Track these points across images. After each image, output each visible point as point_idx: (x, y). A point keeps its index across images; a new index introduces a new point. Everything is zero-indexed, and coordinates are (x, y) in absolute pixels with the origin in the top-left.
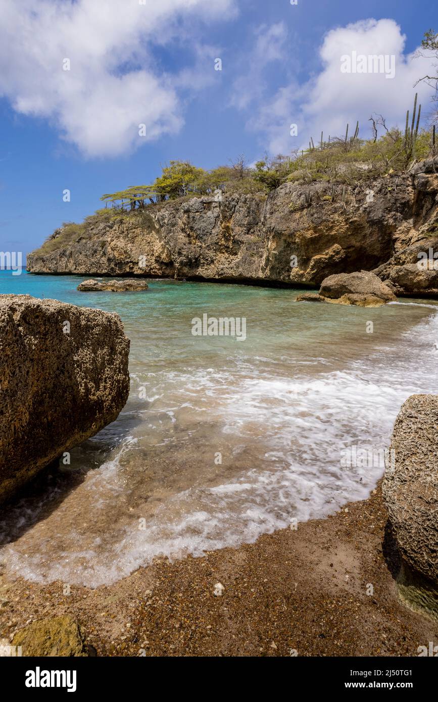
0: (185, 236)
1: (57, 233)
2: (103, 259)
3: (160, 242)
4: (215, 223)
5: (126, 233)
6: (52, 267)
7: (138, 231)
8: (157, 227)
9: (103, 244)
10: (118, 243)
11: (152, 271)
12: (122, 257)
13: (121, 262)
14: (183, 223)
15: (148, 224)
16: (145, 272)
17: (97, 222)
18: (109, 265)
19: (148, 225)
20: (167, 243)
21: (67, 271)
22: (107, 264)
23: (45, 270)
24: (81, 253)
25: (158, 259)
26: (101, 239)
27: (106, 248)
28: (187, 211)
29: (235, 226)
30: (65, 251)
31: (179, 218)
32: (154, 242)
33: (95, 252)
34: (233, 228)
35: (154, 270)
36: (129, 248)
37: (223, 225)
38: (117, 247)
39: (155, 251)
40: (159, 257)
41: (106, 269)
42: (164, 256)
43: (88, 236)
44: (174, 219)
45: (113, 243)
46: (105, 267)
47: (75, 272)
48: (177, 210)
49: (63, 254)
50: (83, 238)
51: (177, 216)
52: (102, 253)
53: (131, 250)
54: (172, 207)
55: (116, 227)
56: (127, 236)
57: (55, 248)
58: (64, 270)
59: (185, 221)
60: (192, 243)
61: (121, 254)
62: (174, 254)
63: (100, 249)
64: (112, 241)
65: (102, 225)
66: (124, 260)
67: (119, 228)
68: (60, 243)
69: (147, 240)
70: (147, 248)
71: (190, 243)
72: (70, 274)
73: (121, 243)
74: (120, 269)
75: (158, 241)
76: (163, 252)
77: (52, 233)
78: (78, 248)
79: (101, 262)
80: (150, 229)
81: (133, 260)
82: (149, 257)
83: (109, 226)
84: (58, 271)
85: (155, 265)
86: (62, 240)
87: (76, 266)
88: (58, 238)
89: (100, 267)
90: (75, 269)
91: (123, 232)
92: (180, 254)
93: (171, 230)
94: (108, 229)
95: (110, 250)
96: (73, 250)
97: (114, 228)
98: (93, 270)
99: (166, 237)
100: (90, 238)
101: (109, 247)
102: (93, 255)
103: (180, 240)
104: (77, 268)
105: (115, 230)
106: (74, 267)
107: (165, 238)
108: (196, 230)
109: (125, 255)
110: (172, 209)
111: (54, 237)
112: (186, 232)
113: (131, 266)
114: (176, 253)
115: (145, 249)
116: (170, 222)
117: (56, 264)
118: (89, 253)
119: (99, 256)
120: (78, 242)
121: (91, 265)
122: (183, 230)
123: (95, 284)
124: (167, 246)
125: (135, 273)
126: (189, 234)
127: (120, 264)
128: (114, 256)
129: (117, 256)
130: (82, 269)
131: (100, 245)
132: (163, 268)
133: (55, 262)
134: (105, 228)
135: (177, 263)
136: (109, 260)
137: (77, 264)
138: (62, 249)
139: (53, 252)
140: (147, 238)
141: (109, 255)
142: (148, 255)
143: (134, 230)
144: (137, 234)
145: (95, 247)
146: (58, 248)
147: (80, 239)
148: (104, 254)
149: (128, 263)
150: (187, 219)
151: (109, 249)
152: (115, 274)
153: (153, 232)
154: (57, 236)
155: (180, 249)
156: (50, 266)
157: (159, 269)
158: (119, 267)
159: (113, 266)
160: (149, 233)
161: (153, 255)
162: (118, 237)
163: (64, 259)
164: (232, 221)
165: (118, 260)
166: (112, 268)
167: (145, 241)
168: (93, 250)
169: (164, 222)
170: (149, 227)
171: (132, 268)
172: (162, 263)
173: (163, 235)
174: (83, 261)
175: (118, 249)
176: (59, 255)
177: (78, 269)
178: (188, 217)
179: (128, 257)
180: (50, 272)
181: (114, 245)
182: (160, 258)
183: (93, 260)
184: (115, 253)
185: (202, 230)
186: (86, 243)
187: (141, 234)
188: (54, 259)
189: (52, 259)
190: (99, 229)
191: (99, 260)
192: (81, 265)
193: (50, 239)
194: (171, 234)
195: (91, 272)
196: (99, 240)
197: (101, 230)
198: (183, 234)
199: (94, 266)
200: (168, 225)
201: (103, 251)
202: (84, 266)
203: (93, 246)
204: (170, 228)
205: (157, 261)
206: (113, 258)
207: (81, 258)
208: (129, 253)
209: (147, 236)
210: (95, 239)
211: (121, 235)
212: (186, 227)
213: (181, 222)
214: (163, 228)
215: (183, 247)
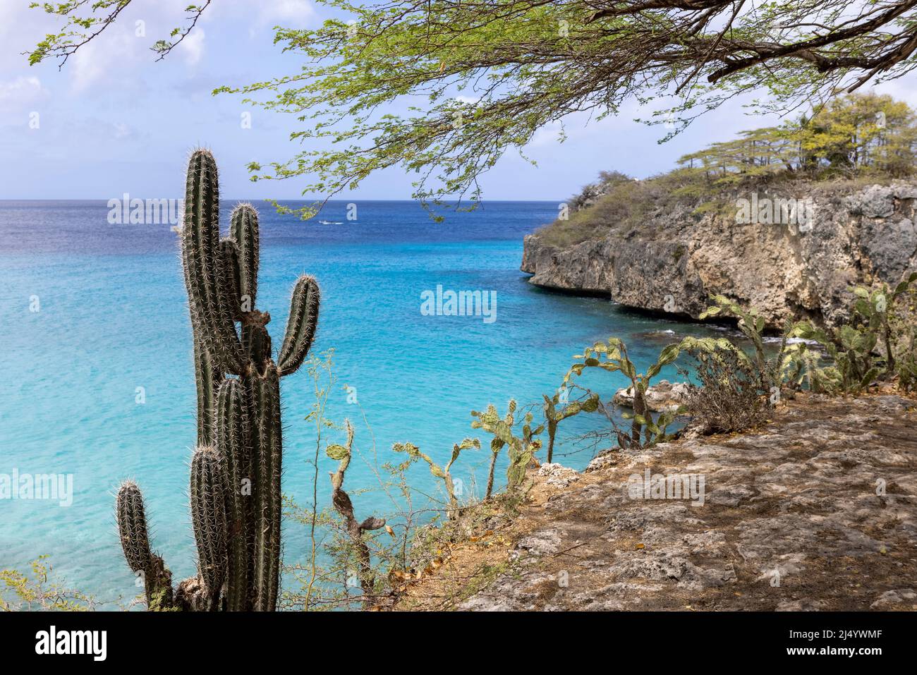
0: (850, 263)
1: (588, 194)
2: (676, 282)
3: (798, 264)
5: (727, 233)
6: (573, 276)
8: (793, 233)
9: (679, 252)
10: (710, 255)
11: (776, 321)
12: (717, 284)
14: (847, 233)
17: (669, 200)
18: (688, 297)
20: (812, 272)
21: (602, 287)
22: (684, 295)
23: (559, 282)
24: (632, 265)
25: (793, 298)
26: (674, 240)
27: (685, 262)
28: (857, 214)
30: (601, 247)
31: (841, 223)
32: (785, 259)
33: (661, 266)
35: (782, 320)
36: (731, 267)
38: (707, 262)
39: (786, 281)
40: (794, 293)
41: (681, 304)
42: (804, 294)
43: (647, 231)
44: (829, 223)
45: (698, 253)
46: (680, 300)
47: (620, 300)
48: (837, 204)
49: (597, 253)
50: (639, 234)
51: (837, 217)
52: (674, 270)
53: (736, 272)
54: (828, 196)
55: (707, 219)
56: (728, 239)
57: (582, 237)
58: (595, 287)
59: (850, 232)
60: (865, 281)
61: (713, 278)
62: (823, 298)
63: (671, 261)
64: (697, 247)
65: (679, 211)
66: (719, 292)
67: (713, 221)
68: (594, 226)
69: (770, 253)
70: (771, 271)
71: (860, 281)
73: (715, 254)
75: (793, 260)
76: (802, 286)
78: (627, 252)
79: (672, 289)
81: (738, 293)
82: (773, 290)
83: (693, 216)
84: (584, 287)
85: (785, 309)
86: (594, 221)
87: (621, 290)
88: (591, 211)
89: (668, 298)
90: (619, 295)
91: (722, 231)
92: (836, 301)
93: (820, 246)
94: (690, 220)
95: (692, 267)
96: (617, 254)
97: (703, 222)
98: (655, 304)
99: (810, 258)
100: (653, 235)
101: (690, 261)
102: (656, 271)
103: (837, 271)
104: (623, 293)
105: (706, 225)
106: (617, 290)
107: (808, 261)
108: (874, 255)
109: (722, 281)
110: (826, 200)
111: (581, 203)
112: (853, 256)
114: (828, 298)
115: (766, 271)
116: (819, 229)
117: (581, 272)
118: (648, 268)
119: (668, 277)
120: (628, 239)
121: (652, 293)
122: (847, 249)
124: (812, 278)
126: (859, 261)
128: (700, 280)
129: (705, 281)
130: (631, 298)
131: (672, 253)
133: (580, 268)
134: (684, 217)
135: (831, 320)
136: (689, 287)
138: (595, 242)
139: (577, 246)
140: (770, 248)
141: (689, 276)
142: (772, 285)
145: (661, 257)
146: (587, 238)
147: (633, 235)
148: (680, 273)
150: (856, 229)
151: (690, 265)
153: (784, 240)
154: (588, 201)
155: (837, 292)
156: (569, 274)
159: (696, 300)
160: (776, 238)
161: (783, 286)
162: (710, 241)
163: (598, 265)
165: (706, 289)
166: (694, 305)
167: (765, 254)
168: (656, 262)
172: (800, 307)
173: (803, 253)
174: (634, 282)
175: (709, 266)
176: (589, 254)
177: (624, 297)
178: (859, 226)
179: (729, 284)
180: (567, 286)
181: (702, 257)
182: (797, 297)
183: (655, 283)
184: (701, 275)
185: (886, 257)
186: (644, 246)
187: (759, 237)
188: (579, 260)
189: (574, 261)
190: (672, 216)
191: (668, 285)
192: (631, 290)
193: (574, 204)
194: (820, 255)
195: (649, 306)
196: (670, 242)
197: (676, 220)
198: (847, 258)
199: (657, 295)
200: (814, 234)
201: (677, 266)
202: (636, 293)
203: (658, 254)
204: (819, 240)
205: (789, 302)
206: (697, 285)
207: (632, 275)
208: (731, 277)
209: (774, 242)
210: (663, 239)
211: (716, 237)
212: (854, 244)
213: (844, 232)
214: (805, 239)
215: (843, 288)
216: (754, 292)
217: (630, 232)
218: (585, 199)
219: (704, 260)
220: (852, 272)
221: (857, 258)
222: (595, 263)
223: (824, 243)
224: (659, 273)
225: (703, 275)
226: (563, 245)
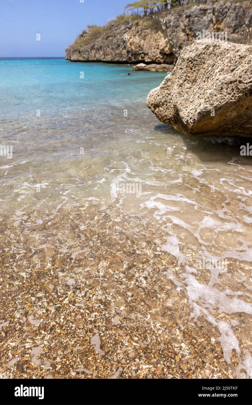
1: (84, 33)
2: (124, 51)
3: (165, 39)
4: (208, 25)
5: (140, 32)
6: (86, 56)
7: (148, 31)
8: (164, 28)
9: (124, 41)
10: (135, 40)
12: (137, 50)
13: (136, 53)
15: (155, 26)
16: (153, 60)
17: (119, 25)
18: (128, 55)
19: (157, 27)
20: (171, 40)
21: (95, 59)
22: (126, 55)
23: (81, 59)
24: (108, 47)
25: (162, 51)
27: (126, 44)
28: (188, 17)
29: (225, 28)
30: (94, 46)
31: (182, 21)
32: (160, 39)
33: (119, 46)
34: (223, 29)
35: (158, 59)
37: (215, 27)
38: (134, 43)
39: (160, 46)
40: (163, 50)
41: (125, 58)
42: (167, 49)
43: (113, 35)
44: (178, 22)
46: (125, 57)
47: (105, 60)
48: (181, 15)
49: (93, 48)
50: (110, 36)
51: (180, 20)
52: (123, 47)
53: (143, 45)
54: (177, 13)
55: (133, 28)
56: (141, 35)
57: (87, 43)
58: (93, 59)
59: (186, 24)
60: (190, 40)
61: (136, 48)
62: (175, 47)
63: (122, 44)
64: (130, 38)
65: (123, 27)
66: (138, 52)
67: (135, 29)
69: (154, 38)
70: (154, 44)
71: (188, 40)
72: (98, 61)
73: (137, 40)
74: (135, 58)
75: (163, 38)
76: (166, 47)
77: (81, 33)
78: (106, 43)
79: (122, 53)
80: (156, 30)
81: (144, 52)
82: (155, 50)
83: (128, 28)
84: (89, 59)
85: (159, 55)
86: (90, 38)
87: (105, 56)
88: (87, 37)
89: (121, 57)
90: (104, 58)
91: (138, 32)
92: (180, 47)
94: (127, 29)
96: (102, 45)
97: (132, 29)
98: (117, 59)
100: (115, 37)
102: (117, 48)
103: (180, 38)
104: (105, 57)
105: (133, 30)
106: (103, 56)
107: (170, 36)
108: (194, 30)
109: (139, 48)
110: (177, 15)
111: (82, 36)
112: (186, 32)
113: (143, 56)
115: (153, 44)
116: (174, 25)
117: (88, 55)
118: (114, 47)
119: (121, 49)
120: (106, 39)
122: (184, 31)
123: (145, 66)
124: (171, 42)
125: (146, 61)
127: (136, 55)
128: (132, 49)
129: (133, 49)
130: (109, 58)
131: (122, 41)
132: (165, 57)
133: (87, 53)
134: (125, 29)
136: (128, 52)
137: (105, 54)
138: (92, 44)
139: (86, 46)
140: (154, 36)
141: (128, 48)
142: (155, 48)
143: (145, 30)
144: (148, 33)
145: (119, 43)
146: (89, 43)
147: (108, 37)
148: (125, 47)
149: (140, 54)
150: (188, 22)
151: (128, 44)
152: (131, 62)
153: (159, 32)
154: (85, 35)
155: (181, 44)
156: (84, 56)
157: (161, 59)
158: (134, 57)
159: (130, 56)
160: (156, 33)
161: (159, 48)
162: (135, 36)
164: (222, 24)
165: (134, 52)
166: (130, 58)
167: (152, 38)
168: (117, 44)
169: (170, 24)
170: (156, 28)
171: (144, 57)
172: (165, 54)
173: (168, 34)
174: (109, 53)
176: (90, 49)
177: (106, 58)
179: (141, 49)
180: (84, 60)
181: (132, 41)
183: (117, 52)
185: (198, 30)
186: (112, 40)
187: (150, 33)
188: (87, 51)
189: (86, 51)
190: (121, 29)
191: (121, 52)
192: (108, 55)
193: (79, 37)
194: (174, 34)
195: (115, 60)
196: (121, 38)
197: (123, 30)
198: (183, 34)
199: (117, 56)
200: (173, 27)
201: (124, 45)
202: (110, 56)
203: (117, 42)
204: (174, 29)
205: (161, 53)
206: (131, 51)
207: (109, 50)
208: (142, 47)
209: (155, 35)
210: (118, 37)
211: (137, 34)
212: (187, 28)
213: (183, 24)
214: (169, 29)
215: (182, 43)
216: (150, 51)
217: (107, 36)
218: (84, 34)
219: (133, 42)
220: (186, 37)
221: (188, 32)
222: (92, 51)
223: (176, 29)
224: (118, 48)
225: (133, 47)
226: (81, 46)
